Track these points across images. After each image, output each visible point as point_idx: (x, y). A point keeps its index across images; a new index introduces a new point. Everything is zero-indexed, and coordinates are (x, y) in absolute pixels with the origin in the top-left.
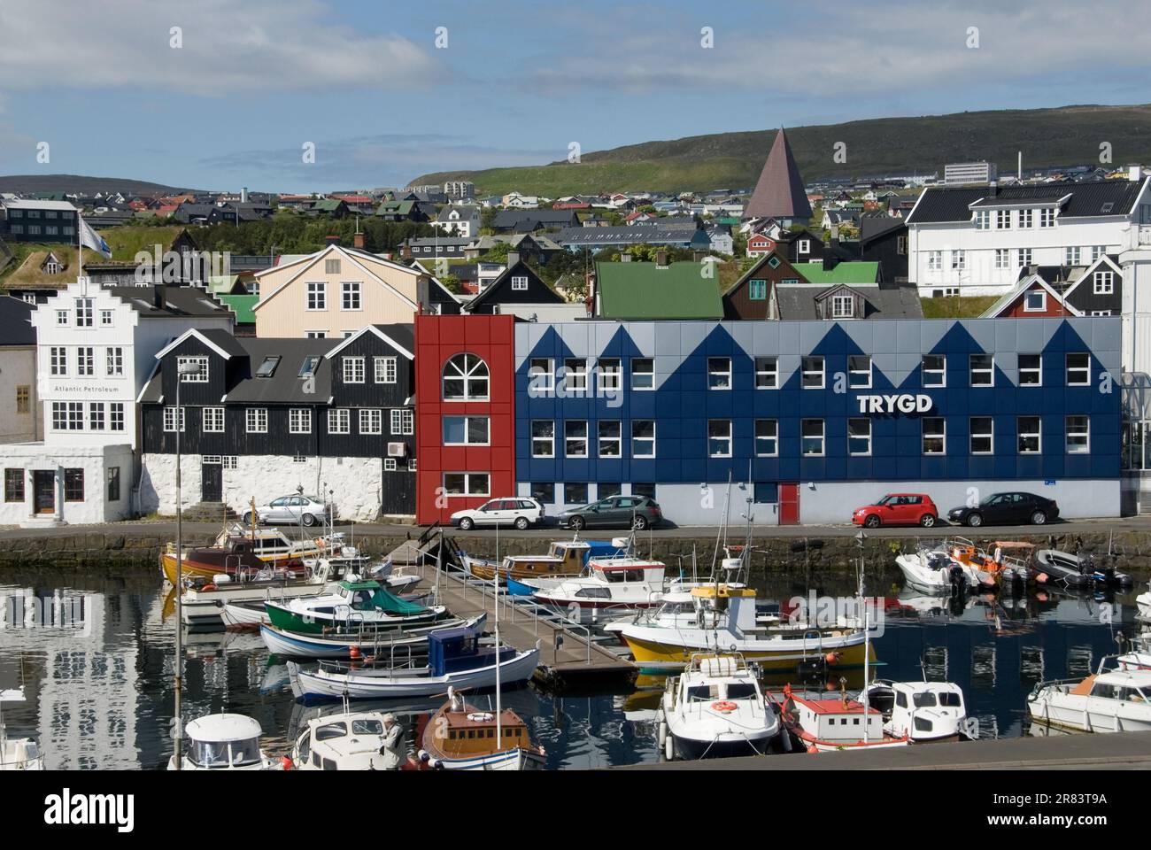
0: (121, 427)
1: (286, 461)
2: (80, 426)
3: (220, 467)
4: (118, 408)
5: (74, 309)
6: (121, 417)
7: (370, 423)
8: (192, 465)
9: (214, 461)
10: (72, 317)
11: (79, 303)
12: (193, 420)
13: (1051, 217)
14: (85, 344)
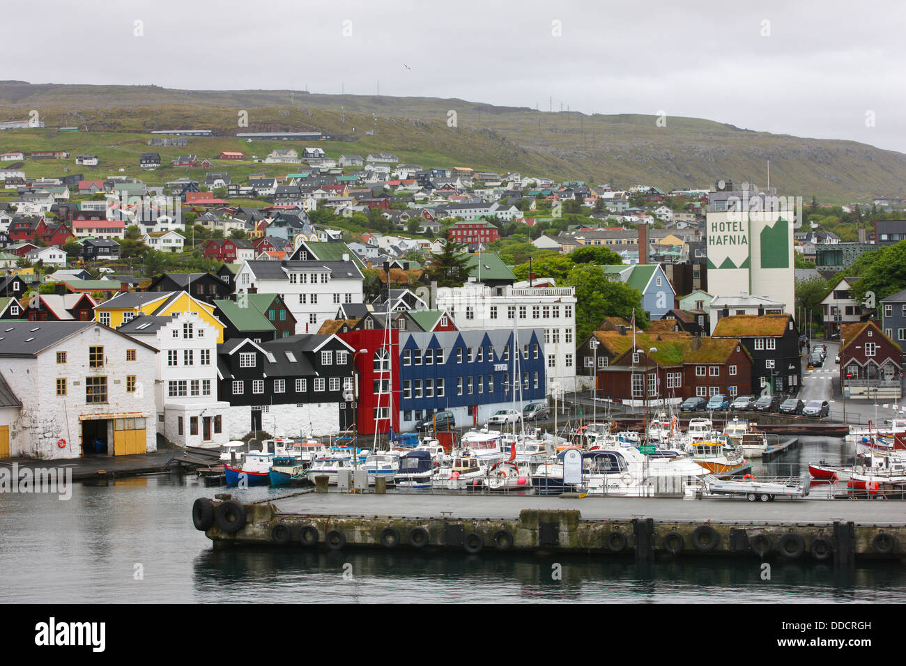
0: (209, 393)
1: (293, 407)
2: (185, 394)
3: (261, 412)
4: (206, 382)
5: (182, 328)
6: (209, 387)
7: (334, 385)
8: (245, 412)
9: (258, 408)
10: (181, 333)
11: (185, 325)
12: (248, 387)
13: (326, 278)
14: (188, 348)
